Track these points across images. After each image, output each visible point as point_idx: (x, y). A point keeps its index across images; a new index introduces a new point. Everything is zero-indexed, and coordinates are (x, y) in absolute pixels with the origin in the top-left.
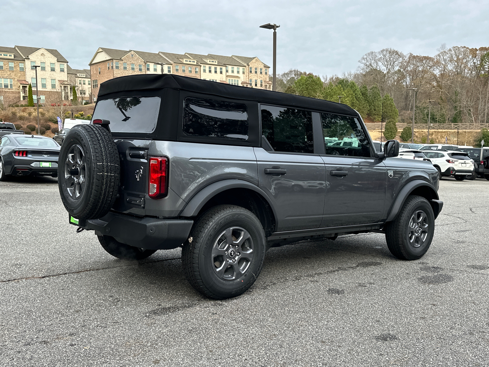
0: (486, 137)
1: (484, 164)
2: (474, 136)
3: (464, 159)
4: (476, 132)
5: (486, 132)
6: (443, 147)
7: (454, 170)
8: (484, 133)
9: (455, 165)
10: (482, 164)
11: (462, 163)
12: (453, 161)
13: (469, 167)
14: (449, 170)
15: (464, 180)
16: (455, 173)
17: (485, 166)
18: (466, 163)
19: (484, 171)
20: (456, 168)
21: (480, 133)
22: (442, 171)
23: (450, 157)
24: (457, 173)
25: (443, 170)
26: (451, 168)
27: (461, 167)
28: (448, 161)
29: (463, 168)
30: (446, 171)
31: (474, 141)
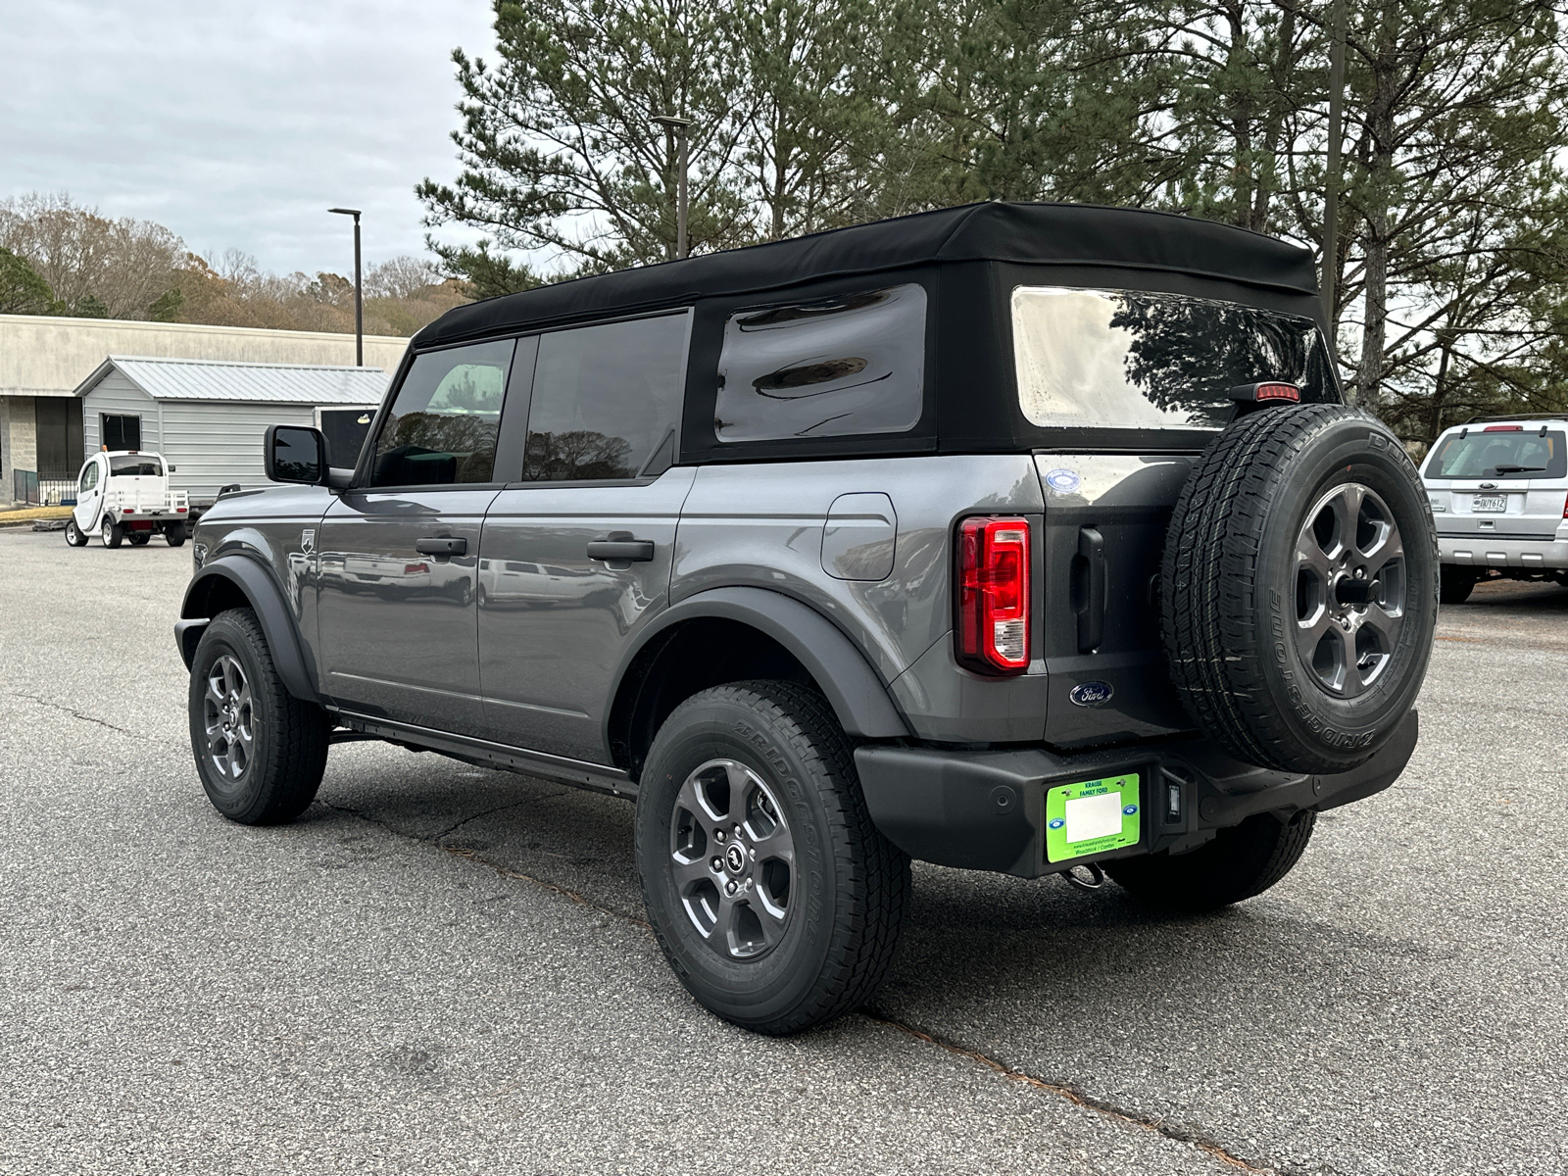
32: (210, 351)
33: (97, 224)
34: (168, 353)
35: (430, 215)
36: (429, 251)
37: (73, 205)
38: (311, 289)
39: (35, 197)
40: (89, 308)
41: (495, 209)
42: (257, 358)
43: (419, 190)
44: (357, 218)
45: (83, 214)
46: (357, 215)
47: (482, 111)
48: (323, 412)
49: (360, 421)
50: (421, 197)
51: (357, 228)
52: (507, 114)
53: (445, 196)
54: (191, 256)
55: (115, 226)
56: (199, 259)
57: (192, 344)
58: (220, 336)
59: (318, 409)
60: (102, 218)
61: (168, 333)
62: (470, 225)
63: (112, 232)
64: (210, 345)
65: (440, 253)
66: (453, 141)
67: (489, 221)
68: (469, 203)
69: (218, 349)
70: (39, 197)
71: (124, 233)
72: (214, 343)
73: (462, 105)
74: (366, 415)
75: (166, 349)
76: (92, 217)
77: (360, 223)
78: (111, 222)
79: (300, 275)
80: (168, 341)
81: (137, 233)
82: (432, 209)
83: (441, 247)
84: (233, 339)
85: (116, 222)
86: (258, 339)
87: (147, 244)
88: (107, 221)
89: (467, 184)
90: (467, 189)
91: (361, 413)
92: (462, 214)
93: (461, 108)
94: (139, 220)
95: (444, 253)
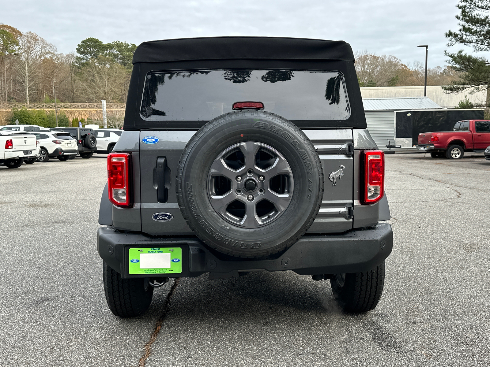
0: (17, 117)
1: (82, 143)
2: (5, 116)
3: (69, 139)
4: (6, 112)
5: (17, 111)
6: (25, 127)
7: (62, 150)
8: (15, 113)
9: (62, 145)
10: (81, 143)
11: (68, 143)
12: (60, 142)
13: (74, 147)
14: (56, 151)
15: (68, 160)
16: (63, 153)
17: (83, 145)
18: (71, 143)
19: (83, 150)
20: (64, 149)
21: (11, 113)
22: (49, 153)
23: (56, 138)
24: (65, 154)
25: (51, 151)
26: (59, 149)
27: (67, 148)
28: (55, 142)
29: (69, 148)
30: (53, 152)
31: (6, 121)
32: (385, 95)
33: (375, 58)
34: (373, 97)
35: (450, 42)
36: (445, 56)
37: (368, 53)
38: (444, 71)
39: (357, 52)
40: (371, 84)
41: (474, 38)
42: (400, 96)
43: (446, 35)
44: (427, 48)
45: (371, 55)
46: (427, 47)
47: (465, 6)
48: (397, 113)
49: (408, 115)
50: (447, 37)
51: (427, 51)
52: (475, 6)
53: (456, 36)
54: (402, 65)
55: (380, 58)
56: (405, 66)
57: (380, 93)
58: (389, 90)
59: (395, 112)
60: (376, 56)
61: (373, 90)
62: (465, 44)
63: (379, 60)
64: (385, 93)
65: (450, 56)
66: (456, 19)
67: (471, 42)
68: (464, 37)
69: (388, 94)
70: (358, 52)
71: (383, 60)
72: (387, 92)
73: (459, 5)
74: (410, 113)
75: (372, 95)
76: (374, 56)
77: (428, 49)
78: (379, 57)
79: (439, 67)
80: (373, 93)
81: (387, 59)
82: (451, 40)
83: (450, 54)
84: (393, 90)
85: (381, 57)
86: (400, 90)
87: (390, 63)
88: (378, 57)
89: (463, 31)
90: (463, 32)
91: (408, 112)
92: (462, 41)
93: (458, 6)
94: (388, 55)
95: (451, 56)
